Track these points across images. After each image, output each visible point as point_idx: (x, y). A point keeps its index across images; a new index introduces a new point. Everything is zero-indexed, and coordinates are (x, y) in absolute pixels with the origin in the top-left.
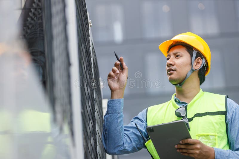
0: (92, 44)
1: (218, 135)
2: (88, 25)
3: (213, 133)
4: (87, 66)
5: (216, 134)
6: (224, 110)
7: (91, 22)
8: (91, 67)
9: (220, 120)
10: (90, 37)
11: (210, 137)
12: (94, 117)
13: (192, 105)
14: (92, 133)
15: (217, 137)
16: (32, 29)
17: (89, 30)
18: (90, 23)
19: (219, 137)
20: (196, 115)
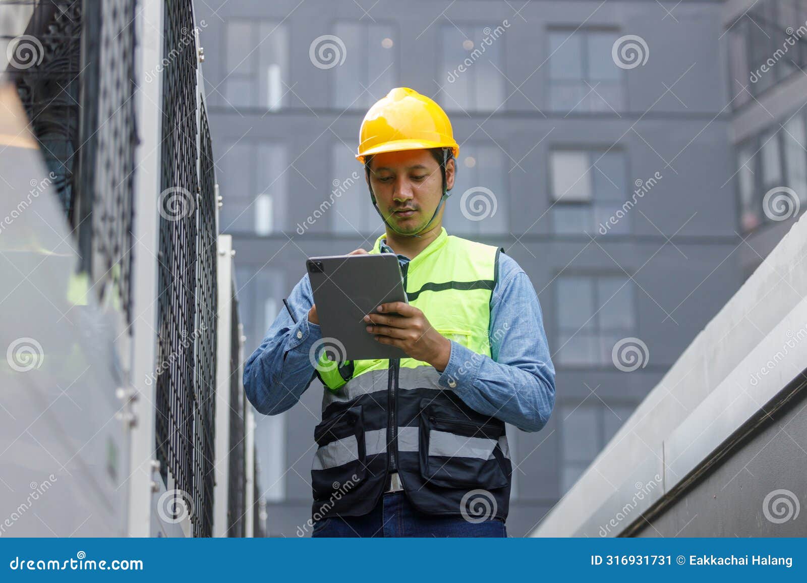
0: (202, 103)
1: (474, 334)
2: (195, 58)
3: (462, 329)
4: (185, 152)
5: (470, 332)
6: (491, 278)
7: (202, 52)
8: (194, 155)
9: (481, 301)
10: (197, 87)
11: (456, 337)
12: (191, 272)
13: (417, 264)
14: (185, 308)
15: (470, 339)
16: (58, 51)
17: (197, 71)
18: (200, 54)
19: (475, 338)
20: (427, 287)
